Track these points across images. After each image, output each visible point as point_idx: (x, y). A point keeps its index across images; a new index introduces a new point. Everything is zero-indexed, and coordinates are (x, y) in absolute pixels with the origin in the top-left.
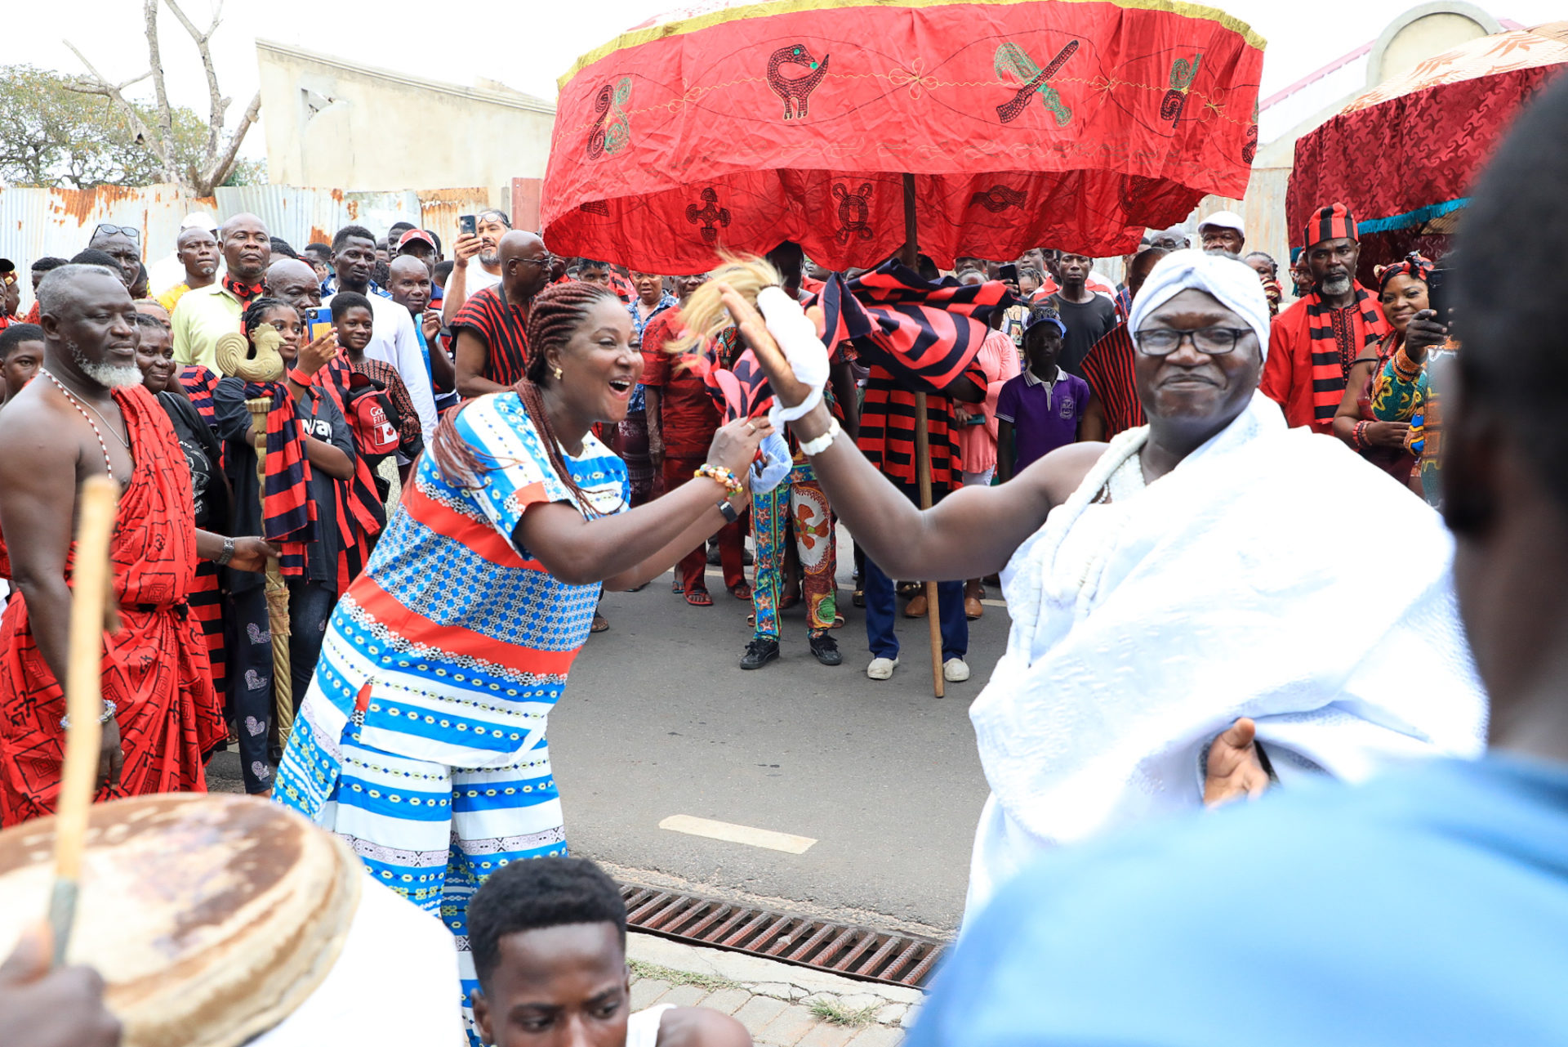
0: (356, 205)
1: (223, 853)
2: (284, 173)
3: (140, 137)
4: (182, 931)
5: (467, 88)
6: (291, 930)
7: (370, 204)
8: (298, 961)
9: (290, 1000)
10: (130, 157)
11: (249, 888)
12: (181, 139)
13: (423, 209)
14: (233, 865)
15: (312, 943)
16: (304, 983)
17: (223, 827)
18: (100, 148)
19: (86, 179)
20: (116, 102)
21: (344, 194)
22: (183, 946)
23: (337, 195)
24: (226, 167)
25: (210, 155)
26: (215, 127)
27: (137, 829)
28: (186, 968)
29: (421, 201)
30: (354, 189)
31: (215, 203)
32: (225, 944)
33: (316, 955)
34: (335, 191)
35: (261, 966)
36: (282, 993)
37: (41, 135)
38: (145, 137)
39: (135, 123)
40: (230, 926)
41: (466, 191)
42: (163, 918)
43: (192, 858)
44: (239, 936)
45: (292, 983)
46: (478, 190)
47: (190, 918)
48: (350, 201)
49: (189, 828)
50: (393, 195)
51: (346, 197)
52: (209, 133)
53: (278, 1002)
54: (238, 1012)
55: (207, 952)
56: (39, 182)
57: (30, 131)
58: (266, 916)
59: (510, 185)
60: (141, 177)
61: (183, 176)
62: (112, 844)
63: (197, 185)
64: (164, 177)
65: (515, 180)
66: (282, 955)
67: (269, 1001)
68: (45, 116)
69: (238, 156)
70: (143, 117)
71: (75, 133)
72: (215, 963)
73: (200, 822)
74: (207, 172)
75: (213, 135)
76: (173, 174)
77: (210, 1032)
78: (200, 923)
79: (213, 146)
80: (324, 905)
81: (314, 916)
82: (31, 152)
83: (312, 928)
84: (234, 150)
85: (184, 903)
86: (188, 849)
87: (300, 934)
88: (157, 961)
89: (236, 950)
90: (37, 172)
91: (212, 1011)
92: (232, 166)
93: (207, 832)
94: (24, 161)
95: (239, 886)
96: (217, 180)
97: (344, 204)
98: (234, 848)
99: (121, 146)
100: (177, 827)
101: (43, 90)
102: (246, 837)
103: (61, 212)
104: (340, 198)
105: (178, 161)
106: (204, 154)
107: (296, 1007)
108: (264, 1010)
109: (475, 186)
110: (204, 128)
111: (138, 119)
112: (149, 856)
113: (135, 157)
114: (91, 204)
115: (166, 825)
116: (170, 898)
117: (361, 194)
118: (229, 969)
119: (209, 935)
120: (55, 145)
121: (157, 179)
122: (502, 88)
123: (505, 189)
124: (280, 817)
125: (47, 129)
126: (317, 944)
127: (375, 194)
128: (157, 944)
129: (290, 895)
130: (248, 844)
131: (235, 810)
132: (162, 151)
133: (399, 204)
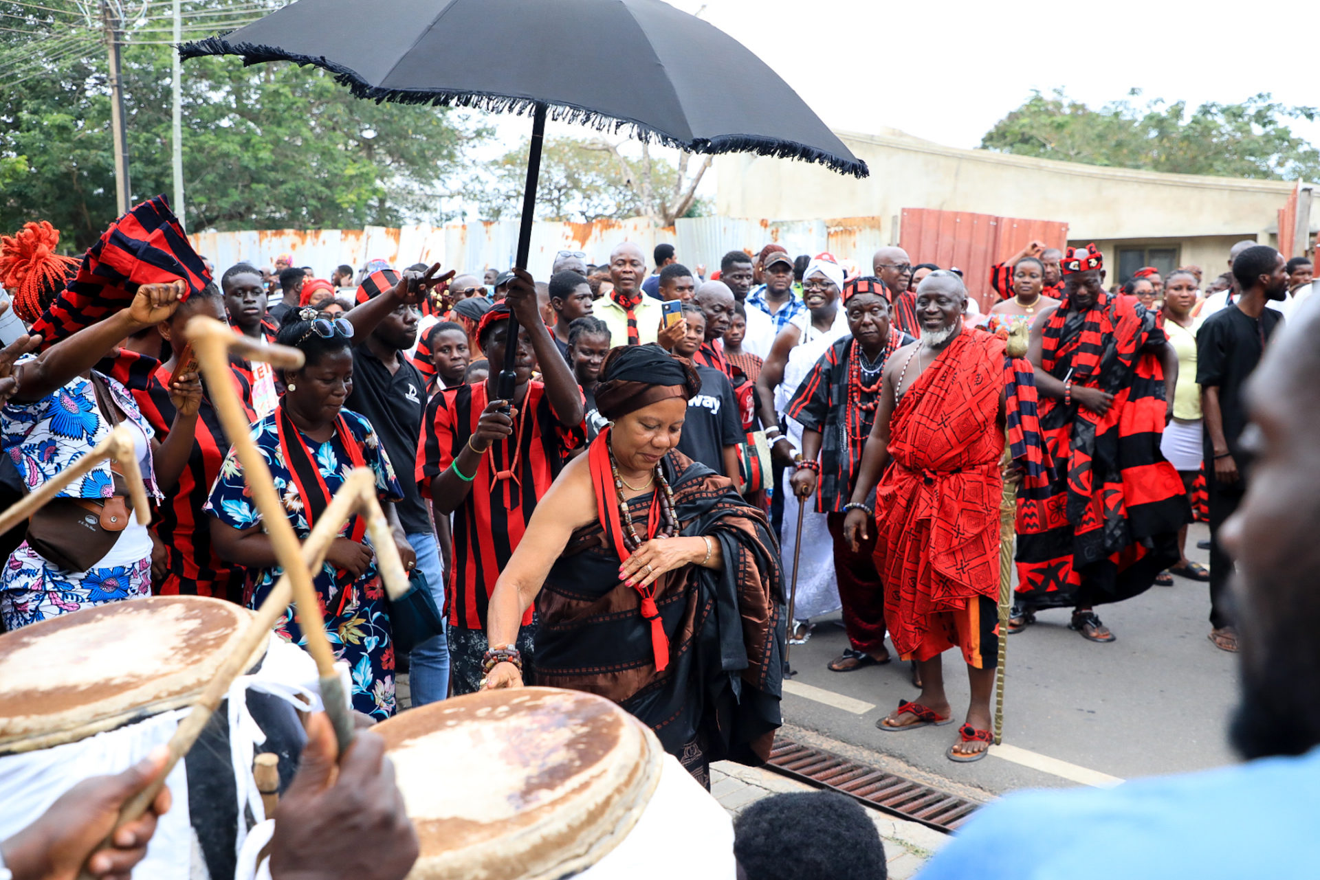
0: (777, 231)
1: (566, 734)
2: (728, 207)
3: (629, 181)
4: (528, 791)
5: (873, 136)
6: (600, 799)
7: (788, 230)
8: (604, 823)
9: (595, 852)
10: (621, 196)
11: (578, 763)
12: (658, 182)
13: (829, 234)
14: (570, 745)
15: (616, 811)
16: (607, 840)
17: (570, 715)
18: (601, 190)
19: (591, 213)
20: (614, 157)
21: (770, 222)
22: (527, 802)
23: (764, 223)
24: (686, 202)
25: (676, 193)
26: (681, 172)
27: (515, 710)
28: (525, 818)
29: (828, 227)
30: (778, 219)
31: (674, 231)
32: (553, 804)
33: (618, 820)
34: (763, 220)
35: (576, 823)
36: (591, 845)
37: (563, 182)
38: (632, 181)
39: (626, 171)
40: (560, 791)
41: (864, 219)
42: (516, 778)
43: (545, 735)
44: (564, 799)
45: (598, 839)
46: (873, 218)
47: (534, 781)
48: (773, 228)
49: (548, 713)
50: (806, 223)
51: (771, 225)
52: (676, 176)
53: (587, 852)
54: (558, 855)
55: (540, 808)
56: (559, 218)
57: (556, 179)
58: (585, 786)
59: (899, 214)
60: (629, 210)
61: (656, 209)
62: (497, 719)
63: (666, 216)
64: (642, 211)
65: (903, 210)
66: (593, 817)
67: (581, 851)
68: (567, 167)
69: (697, 194)
70: (632, 166)
71: (586, 179)
72: (545, 817)
73: (556, 709)
74: (672, 206)
75: (680, 179)
76: (649, 209)
77: (538, 868)
78: (540, 786)
79: (679, 186)
80: (627, 783)
81: (618, 790)
82: (556, 194)
83: (616, 798)
84: (694, 188)
85: (533, 770)
86: (544, 729)
87: (607, 802)
88: (508, 811)
89: (560, 809)
90: (559, 208)
91: (539, 852)
92: (691, 202)
93: (559, 717)
94: (550, 201)
95: (572, 760)
96: (679, 214)
97: (769, 230)
98: (573, 732)
99: (616, 188)
100: (540, 711)
101: (567, 149)
102: (583, 725)
103: (570, 239)
104: (766, 226)
105: (654, 198)
106: (672, 192)
107: (600, 858)
108: (578, 856)
109: (871, 215)
110: (674, 173)
111: (628, 168)
112: (518, 731)
113: (625, 196)
114: (590, 233)
115: (533, 709)
116: (526, 764)
117: (782, 223)
118: (554, 822)
119: (545, 796)
120: (571, 188)
121: (638, 213)
122: (901, 134)
123: (895, 217)
124: (610, 712)
125: (568, 177)
126: (620, 812)
127: (793, 222)
128: (510, 797)
129: (604, 771)
130: (584, 730)
131: (580, 703)
132: (642, 192)
133: (810, 230)
